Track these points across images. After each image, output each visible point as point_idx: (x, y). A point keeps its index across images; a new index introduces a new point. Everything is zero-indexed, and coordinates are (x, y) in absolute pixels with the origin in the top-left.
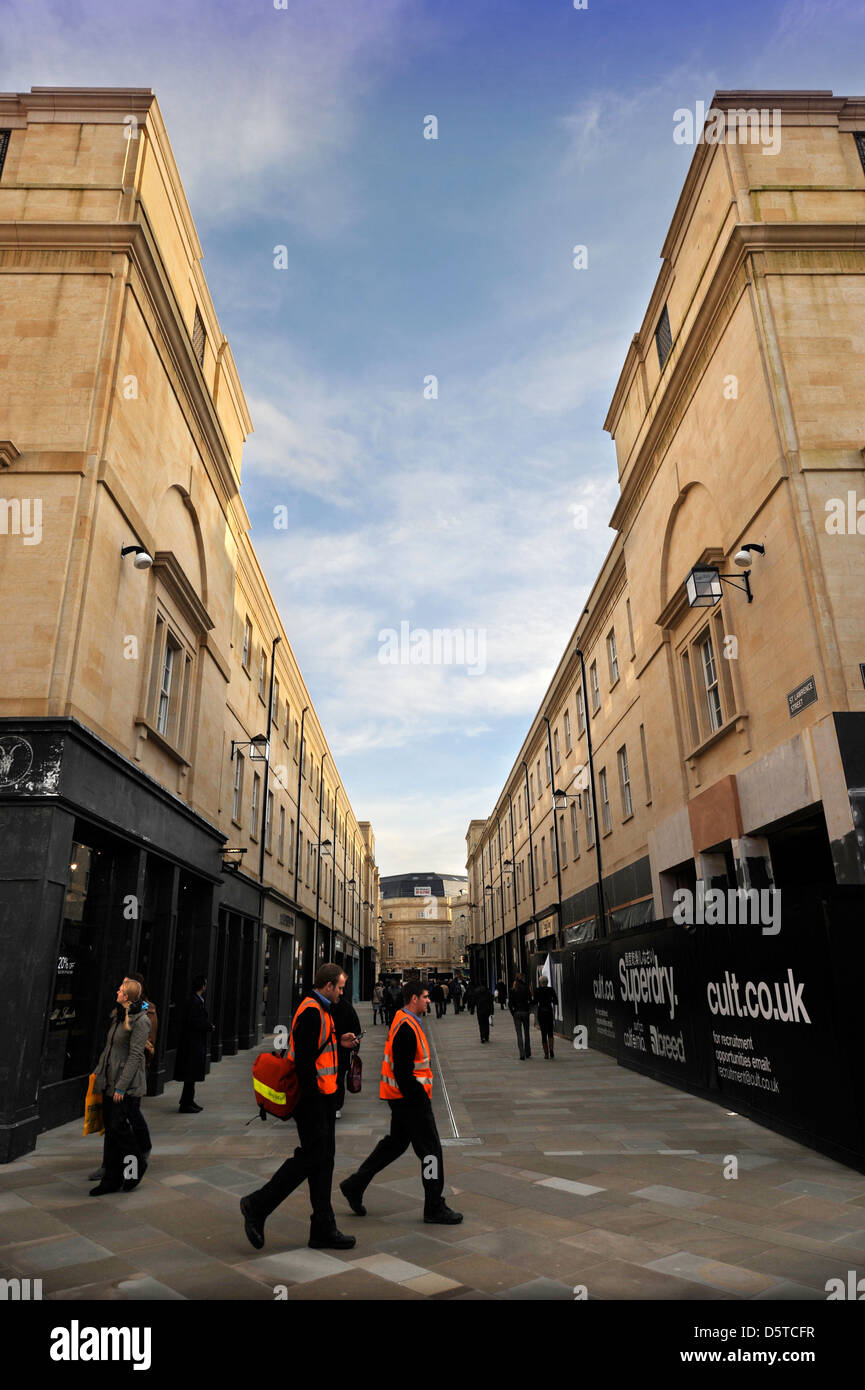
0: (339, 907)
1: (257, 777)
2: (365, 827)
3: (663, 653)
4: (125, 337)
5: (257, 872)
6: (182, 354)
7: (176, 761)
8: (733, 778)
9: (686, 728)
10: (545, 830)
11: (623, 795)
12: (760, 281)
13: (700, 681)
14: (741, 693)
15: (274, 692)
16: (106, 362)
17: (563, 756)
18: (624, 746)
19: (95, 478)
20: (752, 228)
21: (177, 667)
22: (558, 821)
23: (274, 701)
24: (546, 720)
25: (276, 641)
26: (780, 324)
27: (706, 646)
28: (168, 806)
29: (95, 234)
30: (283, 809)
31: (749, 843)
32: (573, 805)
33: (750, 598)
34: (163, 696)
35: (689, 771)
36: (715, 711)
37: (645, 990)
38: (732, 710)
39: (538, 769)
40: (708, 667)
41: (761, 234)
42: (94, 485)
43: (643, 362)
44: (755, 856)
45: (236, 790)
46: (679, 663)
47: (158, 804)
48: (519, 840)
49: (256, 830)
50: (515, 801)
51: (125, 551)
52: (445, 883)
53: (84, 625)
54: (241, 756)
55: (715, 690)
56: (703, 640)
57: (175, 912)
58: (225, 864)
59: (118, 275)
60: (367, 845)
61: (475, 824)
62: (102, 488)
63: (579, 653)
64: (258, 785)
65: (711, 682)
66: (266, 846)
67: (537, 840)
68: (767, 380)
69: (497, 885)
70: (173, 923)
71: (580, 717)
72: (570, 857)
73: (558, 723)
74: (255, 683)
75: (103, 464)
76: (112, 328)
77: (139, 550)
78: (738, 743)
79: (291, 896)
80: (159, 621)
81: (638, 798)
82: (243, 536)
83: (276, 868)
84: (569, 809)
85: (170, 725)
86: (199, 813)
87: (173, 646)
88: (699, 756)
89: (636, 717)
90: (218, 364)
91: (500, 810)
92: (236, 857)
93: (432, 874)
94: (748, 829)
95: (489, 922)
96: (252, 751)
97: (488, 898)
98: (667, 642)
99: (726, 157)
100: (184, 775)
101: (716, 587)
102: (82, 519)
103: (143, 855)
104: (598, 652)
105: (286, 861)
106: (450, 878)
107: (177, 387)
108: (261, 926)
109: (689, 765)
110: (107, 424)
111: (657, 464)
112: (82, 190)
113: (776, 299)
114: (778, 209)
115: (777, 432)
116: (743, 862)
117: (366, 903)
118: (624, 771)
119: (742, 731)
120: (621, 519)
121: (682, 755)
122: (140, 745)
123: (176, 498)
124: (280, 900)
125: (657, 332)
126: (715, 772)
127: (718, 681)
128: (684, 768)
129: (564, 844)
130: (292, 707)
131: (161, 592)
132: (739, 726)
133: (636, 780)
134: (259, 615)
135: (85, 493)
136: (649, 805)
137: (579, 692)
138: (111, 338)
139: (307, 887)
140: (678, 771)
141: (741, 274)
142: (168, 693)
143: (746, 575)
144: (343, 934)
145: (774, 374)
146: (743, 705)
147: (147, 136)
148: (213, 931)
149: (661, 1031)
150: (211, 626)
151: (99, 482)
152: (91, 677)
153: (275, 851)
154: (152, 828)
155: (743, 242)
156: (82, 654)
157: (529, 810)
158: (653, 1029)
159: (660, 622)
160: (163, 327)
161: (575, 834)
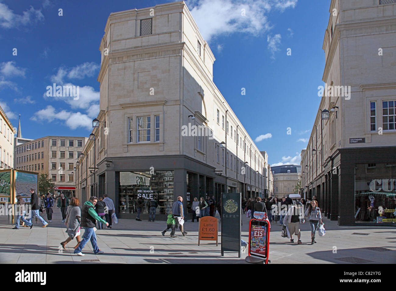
1: (223, 150)
5: (225, 174)
7: (203, 154)
12: (342, 39)
13: (333, 131)
19: (182, 104)
20: (340, 25)
24: (316, 126)
25: (227, 111)
28: (202, 164)
29: (175, 46)
30: (232, 156)
43: (329, 36)
45: (218, 155)
46: (331, 125)
51: (189, 116)
52: (297, 168)
54: (218, 146)
57: (205, 185)
59: (181, 55)
60: (264, 159)
63: (321, 110)
64: (224, 152)
66: (227, 166)
67: (314, 160)
70: (205, 187)
77: (192, 116)
79: (235, 178)
83: (230, 171)
86: (209, 164)
90: (204, 50)
100: (205, 157)
102: (181, 114)
103: (198, 175)
105: (233, 169)
108: (227, 186)
112: (171, 33)
122: (195, 154)
124: (232, 180)
125: (332, 29)
135: (180, 109)
142: (200, 140)
143: (337, 112)
148: (214, 188)
150: (208, 122)
152: (186, 145)
153: (230, 167)
155: (338, 28)
156: (184, 141)
161: (319, 161)
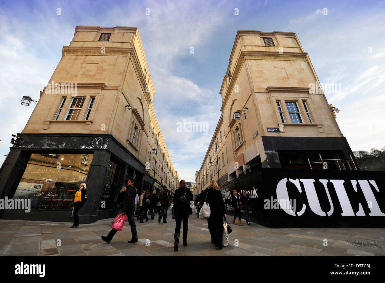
0: (171, 186)
1: (154, 158)
2: (176, 172)
3: (230, 132)
4: (129, 67)
5: (153, 176)
6: (141, 74)
7: (136, 150)
8: (243, 153)
9: (234, 146)
10: (209, 171)
11: (223, 162)
12: (246, 60)
13: (237, 136)
14: (244, 137)
15: (158, 142)
16: (124, 71)
17: (212, 156)
18: (223, 153)
19: (120, 91)
20: (245, 51)
21: (137, 132)
22: (211, 168)
23: (158, 144)
24: (209, 150)
25: (159, 133)
26: (250, 67)
27: (238, 130)
28: (133, 157)
29: (125, 49)
30: (159, 165)
31: (246, 166)
32: (214, 165)
33: (246, 118)
34: (133, 137)
35: (235, 154)
36: (239, 142)
37: (226, 197)
38: (243, 140)
39: (208, 160)
40: (238, 134)
41: (246, 52)
42: (120, 92)
43: (226, 81)
44: (247, 168)
45: (149, 159)
46: (233, 134)
47: (131, 157)
48: (204, 173)
49: (153, 168)
50: (204, 166)
51: (126, 106)
52: (192, 184)
53: (116, 118)
54: (151, 153)
55: (239, 138)
56: (237, 129)
58: (145, 172)
59: (128, 57)
60: (177, 176)
61: (197, 172)
62: (122, 93)
63: (215, 136)
65: (239, 136)
66: (155, 171)
67: (208, 173)
68: (248, 77)
69: (201, 183)
71: (215, 148)
72: (213, 175)
73: (211, 150)
74: (154, 139)
75: (122, 89)
76: (126, 65)
77: (129, 106)
78: (244, 147)
79: (161, 182)
80: (133, 122)
81: (226, 162)
82: (152, 111)
83: (157, 176)
84: (213, 166)
85: (135, 143)
86: (140, 160)
87: (136, 128)
88: (237, 151)
89: (225, 146)
90: (149, 79)
91: (201, 169)
92: (147, 171)
93: (189, 182)
94: (245, 163)
95: (199, 190)
96: (153, 151)
97: (199, 185)
98: (231, 130)
99: (240, 40)
100: (137, 153)
101: (239, 116)
102: (117, 98)
103: (127, 166)
104: (219, 136)
105: (160, 175)
106: (193, 183)
107: (140, 80)
108: (154, 187)
109: (235, 153)
110: (124, 81)
111: (229, 98)
112: (123, 43)
113: (249, 63)
114: (249, 49)
115: (250, 86)
116: (245, 169)
117: (176, 186)
118: (223, 157)
119: (244, 144)
120: (222, 109)
121: (233, 151)
122: (127, 145)
123: (139, 100)
124: (158, 182)
125: (228, 75)
126: (239, 153)
127: (240, 136)
128: (234, 154)
129: (212, 173)
130: (162, 146)
131: (134, 116)
132: (244, 143)
133: (225, 159)
134: (156, 127)
135: (118, 94)
136: (228, 163)
137: (215, 144)
138: (126, 67)
139: (164, 181)
140: (233, 154)
141: (243, 60)
142: (135, 137)
143: (245, 114)
144: (171, 192)
145: (249, 76)
146: (245, 139)
147: (136, 35)
148: (142, 185)
149: (229, 205)
150: (144, 125)
151: (121, 92)
152: (116, 128)
153: (157, 172)
154: (129, 161)
155: (243, 54)
156: (115, 123)
157: (206, 167)
158: (228, 205)
159: (229, 126)
160: (137, 68)
161: (214, 171)
